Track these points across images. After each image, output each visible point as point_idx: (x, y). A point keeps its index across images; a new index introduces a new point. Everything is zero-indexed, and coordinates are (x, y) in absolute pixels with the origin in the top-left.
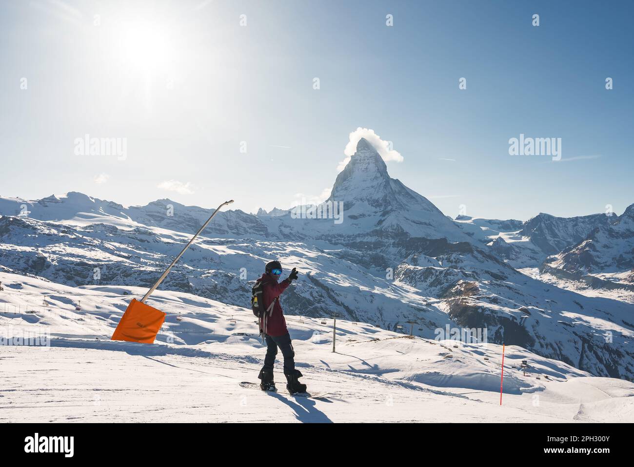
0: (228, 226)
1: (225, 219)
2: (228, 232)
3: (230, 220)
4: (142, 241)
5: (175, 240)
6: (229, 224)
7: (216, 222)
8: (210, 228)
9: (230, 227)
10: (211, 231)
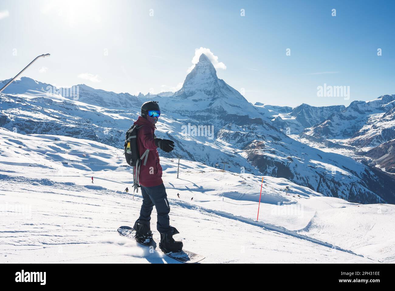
1: (118, 98)
2: (120, 106)
3: (122, 99)
4: (67, 109)
5: (88, 109)
6: (121, 101)
7: (113, 100)
8: (109, 103)
9: (122, 103)
10: (110, 105)
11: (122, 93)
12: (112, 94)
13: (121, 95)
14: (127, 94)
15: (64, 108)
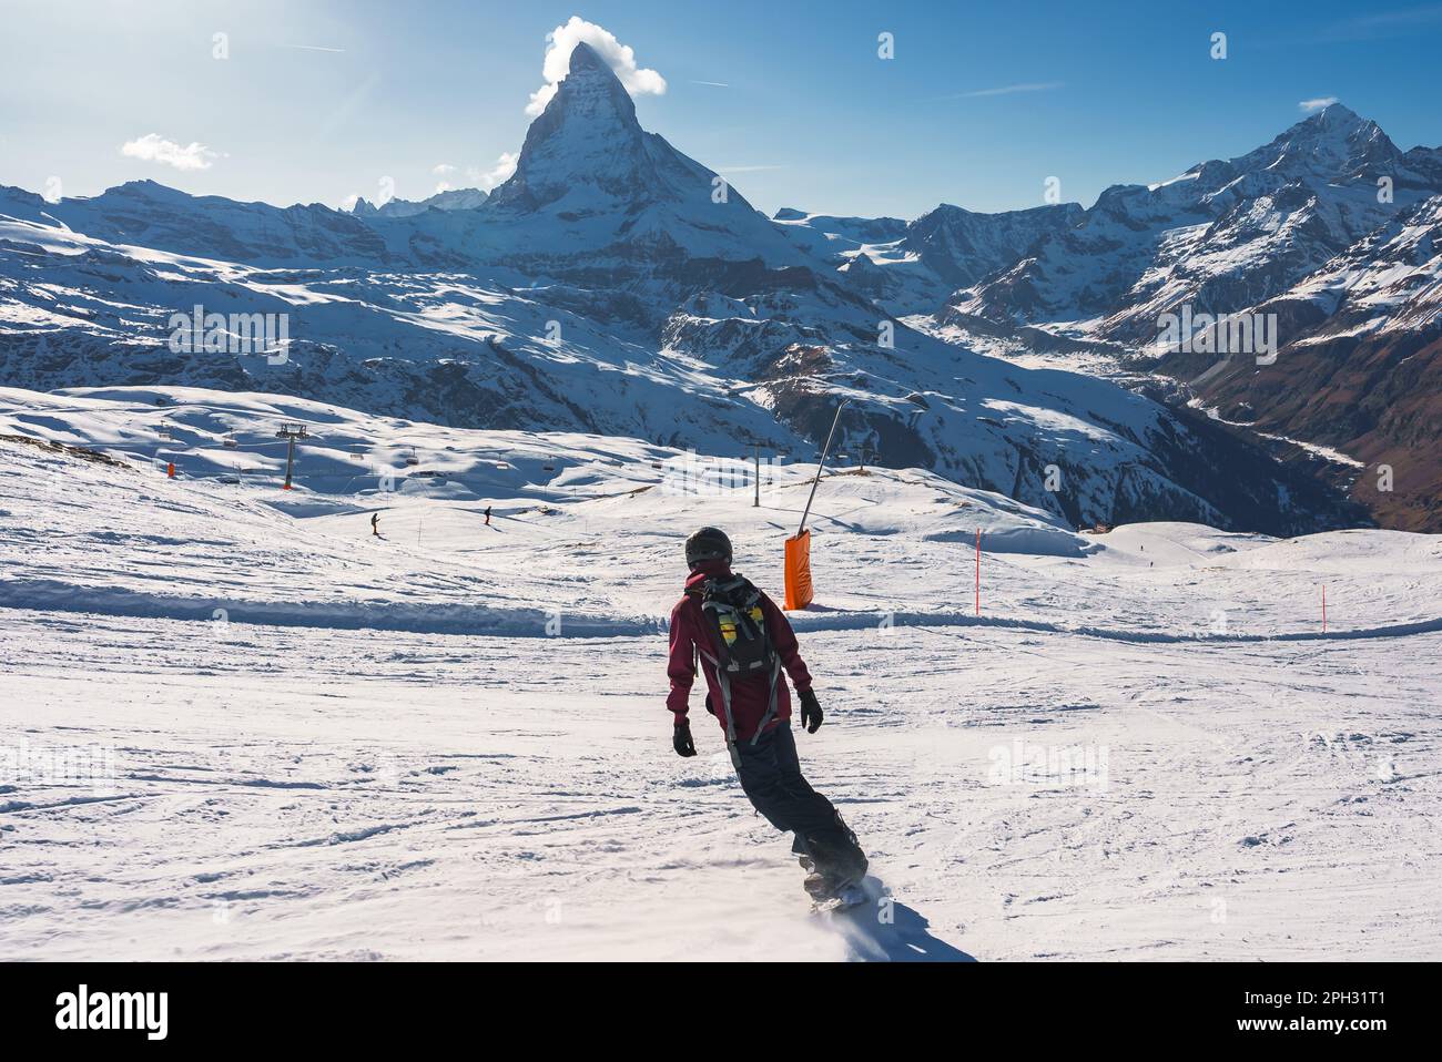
0: (296, 239)
1: (286, 223)
2: (296, 254)
3: (301, 226)
4: (112, 278)
5: (188, 275)
6: (298, 236)
7: (268, 232)
8: (255, 245)
9: (301, 243)
10: (259, 251)
11: (298, 205)
12: (260, 209)
13: (295, 213)
14: (318, 209)
15: (99, 274)
